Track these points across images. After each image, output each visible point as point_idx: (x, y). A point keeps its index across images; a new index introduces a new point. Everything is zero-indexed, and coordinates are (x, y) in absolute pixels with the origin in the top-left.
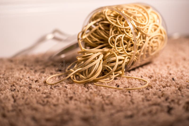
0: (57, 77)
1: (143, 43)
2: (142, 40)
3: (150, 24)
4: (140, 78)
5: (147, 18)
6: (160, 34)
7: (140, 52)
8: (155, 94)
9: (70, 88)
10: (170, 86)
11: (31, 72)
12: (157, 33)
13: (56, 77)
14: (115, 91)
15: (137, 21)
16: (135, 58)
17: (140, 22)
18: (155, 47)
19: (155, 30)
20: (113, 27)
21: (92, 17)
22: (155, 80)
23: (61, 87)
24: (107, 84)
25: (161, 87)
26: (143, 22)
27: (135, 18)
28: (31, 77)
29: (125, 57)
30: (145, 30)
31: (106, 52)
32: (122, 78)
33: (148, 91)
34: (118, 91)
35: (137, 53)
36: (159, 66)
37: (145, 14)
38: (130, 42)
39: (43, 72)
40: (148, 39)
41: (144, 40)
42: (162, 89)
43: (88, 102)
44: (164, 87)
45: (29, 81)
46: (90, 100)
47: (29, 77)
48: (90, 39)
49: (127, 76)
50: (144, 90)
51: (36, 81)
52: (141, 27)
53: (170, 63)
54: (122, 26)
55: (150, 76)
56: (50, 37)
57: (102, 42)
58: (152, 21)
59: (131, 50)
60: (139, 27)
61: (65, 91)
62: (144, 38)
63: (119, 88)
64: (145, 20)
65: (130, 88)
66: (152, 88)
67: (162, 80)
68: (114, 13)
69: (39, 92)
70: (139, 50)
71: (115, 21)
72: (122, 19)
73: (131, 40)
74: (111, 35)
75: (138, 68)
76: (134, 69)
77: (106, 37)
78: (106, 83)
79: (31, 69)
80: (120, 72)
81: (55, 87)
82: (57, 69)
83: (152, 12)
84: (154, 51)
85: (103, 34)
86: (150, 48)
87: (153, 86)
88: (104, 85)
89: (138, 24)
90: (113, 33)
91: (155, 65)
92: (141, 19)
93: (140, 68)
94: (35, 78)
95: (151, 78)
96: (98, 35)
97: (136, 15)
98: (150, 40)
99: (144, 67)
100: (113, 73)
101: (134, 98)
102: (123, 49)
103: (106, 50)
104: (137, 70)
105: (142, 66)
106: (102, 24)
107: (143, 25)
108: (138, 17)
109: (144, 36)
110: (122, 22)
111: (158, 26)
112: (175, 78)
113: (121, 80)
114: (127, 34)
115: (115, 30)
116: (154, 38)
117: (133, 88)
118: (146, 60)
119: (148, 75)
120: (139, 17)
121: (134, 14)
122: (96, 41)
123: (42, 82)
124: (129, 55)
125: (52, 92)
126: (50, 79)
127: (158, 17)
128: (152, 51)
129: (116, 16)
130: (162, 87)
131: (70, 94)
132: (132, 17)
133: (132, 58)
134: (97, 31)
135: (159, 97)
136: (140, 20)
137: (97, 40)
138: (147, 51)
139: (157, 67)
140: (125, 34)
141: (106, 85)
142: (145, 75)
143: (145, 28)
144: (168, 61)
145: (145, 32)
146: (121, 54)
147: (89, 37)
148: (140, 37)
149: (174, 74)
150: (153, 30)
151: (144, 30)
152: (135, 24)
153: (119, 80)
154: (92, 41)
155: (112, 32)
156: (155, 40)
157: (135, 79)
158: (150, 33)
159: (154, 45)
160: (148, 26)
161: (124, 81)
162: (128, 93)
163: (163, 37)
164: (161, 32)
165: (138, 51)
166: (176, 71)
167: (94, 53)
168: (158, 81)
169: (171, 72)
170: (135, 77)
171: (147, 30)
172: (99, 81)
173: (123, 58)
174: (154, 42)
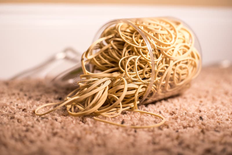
0: (52, 107)
1: (165, 68)
2: (164, 65)
3: (177, 44)
4: (158, 114)
5: (174, 36)
6: (191, 58)
7: (160, 80)
8: (168, 136)
9: (60, 121)
10: (193, 127)
11: (23, 99)
12: (186, 57)
13: (50, 107)
14: (117, 129)
15: (160, 40)
16: (153, 88)
17: (162, 42)
18: (183, 75)
19: (184, 52)
20: (127, 46)
21: (103, 32)
22: (176, 118)
23: (50, 118)
24: (111, 120)
25: (181, 127)
26: (168, 41)
27: (156, 35)
28: (19, 105)
29: (139, 85)
30: (170, 52)
31: (115, 77)
32: (134, 113)
33: (160, 131)
34: (121, 129)
35: (157, 81)
36: (189, 100)
37: (172, 32)
38: (147, 66)
39: (38, 100)
40: (172, 63)
41: (167, 65)
42: (182, 130)
43: (76, 140)
44: (185, 127)
45: (16, 109)
46: (79, 139)
47: (17, 105)
48: (97, 61)
49: (142, 111)
50: (156, 130)
51: (24, 110)
52: (165, 48)
53: (206, 97)
54: (139, 46)
55: (171, 112)
56: (61, 56)
57: (113, 65)
58: (182, 41)
59: (149, 77)
60: (161, 47)
61: (52, 124)
62: (167, 62)
63: (124, 125)
64: (170, 39)
65: (138, 126)
66: (168, 127)
67: (185, 118)
68: (131, 28)
69: (19, 124)
70: (160, 78)
71: (131, 38)
72: (139, 36)
73: (149, 63)
74: (124, 56)
75: (160, 100)
76: (154, 103)
77: (118, 58)
78: (110, 118)
79: (26, 95)
80: (132, 105)
81: (43, 118)
82: (57, 96)
83: (182, 29)
84: (182, 80)
85: (114, 55)
86: (176, 76)
87: (170, 125)
88: (106, 121)
89: (159, 43)
90: (127, 53)
91: (185, 98)
92: (164, 37)
93: (163, 102)
94: (25, 106)
95: (172, 115)
96: (109, 55)
97: (159, 32)
98: (176, 65)
99: (169, 100)
100: (121, 106)
101: (138, 139)
102: (136, 75)
103: (116, 75)
104: (158, 104)
105: (166, 99)
106: (114, 41)
107: (167, 46)
108: (161, 34)
109: (168, 59)
110: (139, 40)
111: (189, 48)
112: (205, 117)
113: (131, 115)
114: (144, 56)
115: (129, 50)
116: (181, 62)
117: (143, 126)
118: (170, 91)
119: (169, 112)
120: (163, 35)
121: (156, 30)
122: (106, 64)
123: (31, 112)
124: (144, 84)
125: (36, 125)
126: (42, 108)
127: (190, 36)
128: (179, 80)
129: (132, 32)
130: (183, 128)
131: (57, 128)
132: (152, 35)
133: (149, 87)
134: (109, 50)
135: (172, 140)
136: (163, 39)
137: (107, 61)
138: (172, 80)
139: (186, 101)
140: (140, 56)
141: (109, 120)
142: (166, 111)
143: (170, 49)
144: (203, 94)
145: (168, 54)
146: (134, 81)
147: (97, 58)
148: (162, 61)
149: (205, 112)
150: (181, 52)
151: (168, 52)
152: (154, 43)
153: (130, 114)
154: (100, 63)
155: (125, 52)
156: (184, 66)
157: (152, 115)
158: (176, 56)
159: (182, 72)
160: (174, 47)
161: (136, 116)
162: (132, 132)
163: (195, 63)
164: (193, 56)
165: (157, 79)
166: (210, 108)
167: (99, 79)
168: (179, 119)
169: (202, 109)
170: (152, 113)
171: (172, 52)
172: (101, 114)
173: (136, 87)
174: (181, 68)
